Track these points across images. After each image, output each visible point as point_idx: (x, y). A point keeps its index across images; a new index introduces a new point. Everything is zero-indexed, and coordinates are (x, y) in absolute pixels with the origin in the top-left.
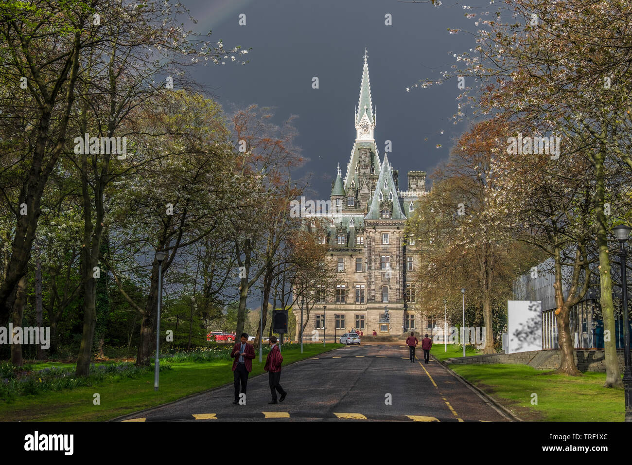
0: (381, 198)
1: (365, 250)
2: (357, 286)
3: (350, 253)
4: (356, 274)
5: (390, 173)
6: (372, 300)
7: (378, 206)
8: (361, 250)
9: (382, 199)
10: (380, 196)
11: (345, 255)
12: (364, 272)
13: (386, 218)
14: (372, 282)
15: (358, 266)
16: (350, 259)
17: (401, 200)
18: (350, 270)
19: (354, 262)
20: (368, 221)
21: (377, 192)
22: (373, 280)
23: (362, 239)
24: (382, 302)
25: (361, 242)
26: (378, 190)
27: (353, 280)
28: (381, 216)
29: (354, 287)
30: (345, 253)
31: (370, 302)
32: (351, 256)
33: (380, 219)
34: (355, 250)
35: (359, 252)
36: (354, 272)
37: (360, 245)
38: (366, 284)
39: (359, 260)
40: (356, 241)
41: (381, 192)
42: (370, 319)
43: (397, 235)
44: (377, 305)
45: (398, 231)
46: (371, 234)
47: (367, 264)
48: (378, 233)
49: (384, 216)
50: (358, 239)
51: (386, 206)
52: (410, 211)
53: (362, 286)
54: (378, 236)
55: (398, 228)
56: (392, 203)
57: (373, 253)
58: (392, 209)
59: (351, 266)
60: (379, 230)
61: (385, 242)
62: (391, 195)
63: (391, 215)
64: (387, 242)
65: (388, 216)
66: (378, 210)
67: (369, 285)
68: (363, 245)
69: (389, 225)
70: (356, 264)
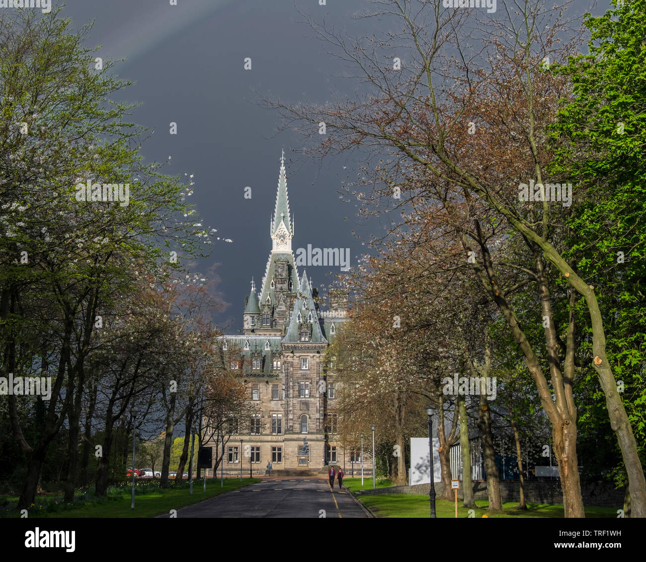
0: (299, 319)
1: (282, 376)
2: (274, 415)
3: (266, 379)
4: (273, 403)
5: (309, 291)
6: (290, 430)
7: (296, 327)
8: (278, 376)
9: (301, 321)
10: (299, 317)
11: (260, 382)
12: (281, 400)
13: (305, 341)
14: (290, 411)
15: (275, 393)
16: (266, 386)
17: (321, 321)
18: (265, 398)
19: (270, 389)
20: (286, 345)
21: (296, 312)
22: (291, 408)
23: (279, 363)
24: (300, 433)
25: (277, 367)
26: (297, 310)
27: (269, 409)
28: (300, 339)
29: (270, 417)
30: (260, 379)
31: (287, 432)
32: (267, 382)
33: (298, 342)
34: (272, 376)
35: (275, 378)
36: (271, 400)
37: (277, 370)
38: (283, 412)
39: (275, 386)
40: (273, 365)
41: (299, 313)
42: (287, 452)
43: (318, 360)
44: (295, 436)
45: (318, 355)
46: (289, 358)
47: (284, 392)
48: (297, 357)
49: (303, 339)
50: (275, 363)
51: (305, 328)
52: (331, 333)
53: (279, 415)
54: (296, 361)
55: (318, 352)
56: (311, 325)
57: (291, 379)
58: (312, 331)
59: (267, 393)
60: (298, 355)
61: (304, 367)
62: (310, 316)
63: (310, 337)
64: (306, 367)
65: (307, 339)
66: (296, 333)
67: (287, 413)
68: (280, 370)
69: (308, 349)
70: (273, 391)
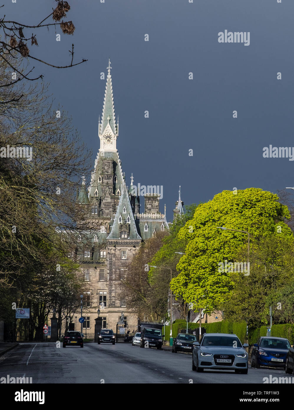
0: (120, 221)
1: (107, 263)
2: (100, 293)
3: (95, 265)
4: (100, 283)
5: (128, 200)
6: (112, 305)
7: (118, 227)
8: (104, 262)
9: (122, 222)
10: (120, 219)
11: (90, 267)
12: (107, 281)
13: (124, 238)
14: (113, 290)
15: (101, 276)
16: (95, 270)
17: (137, 221)
18: (94, 279)
19: (98, 273)
20: (110, 241)
21: (117, 215)
22: (113, 289)
23: (105, 253)
24: (120, 307)
25: (103, 256)
26: (118, 214)
27: (97, 288)
28: (121, 236)
29: (97, 294)
30: (90, 265)
31: (111, 306)
32: (96, 268)
33: (119, 239)
34: (99, 263)
35: (102, 264)
36: (98, 281)
37: (103, 258)
38: (108, 291)
39: (102, 271)
40: (100, 254)
41: (120, 216)
42: (111, 321)
43: (134, 253)
44: (117, 309)
45: (134, 248)
46: (112, 251)
47: (108, 275)
48: (118, 250)
49: (123, 236)
50: (102, 253)
51: (124, 227)
52: (145, 231)
53: (104, 293)
54: (118, 252)
55: (134, 247)
56: (129, 225)
57: (114, 267)
58: (130, 230)
59: (95, 276)
60: (119, 248)
61: (124, 257)
62: (128, 219)
63: (128, 235)
64: (125, 258)
65: (126, 237)
66: (118, 232)
67: (110, 293)
68: (105, 258)
69: (126, 244)
70: (100, 274)
